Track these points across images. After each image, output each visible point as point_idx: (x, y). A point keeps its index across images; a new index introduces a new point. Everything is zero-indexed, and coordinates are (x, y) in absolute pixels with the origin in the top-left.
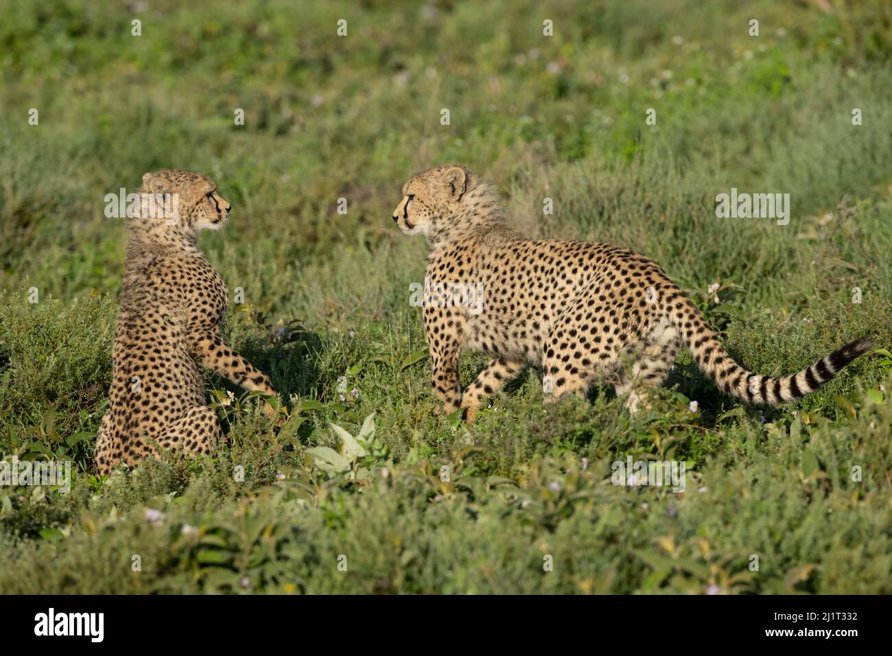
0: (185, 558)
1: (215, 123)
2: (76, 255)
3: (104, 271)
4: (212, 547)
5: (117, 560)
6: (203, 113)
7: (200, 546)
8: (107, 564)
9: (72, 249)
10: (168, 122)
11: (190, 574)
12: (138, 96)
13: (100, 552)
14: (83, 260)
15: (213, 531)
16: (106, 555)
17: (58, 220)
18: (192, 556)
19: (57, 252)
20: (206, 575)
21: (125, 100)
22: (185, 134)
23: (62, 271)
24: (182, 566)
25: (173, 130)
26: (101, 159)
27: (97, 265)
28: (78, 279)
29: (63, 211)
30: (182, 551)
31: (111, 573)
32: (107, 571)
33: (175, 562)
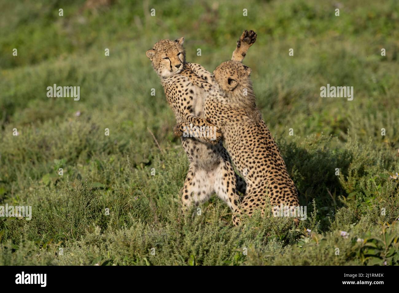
0: (358, 252)
1: (373, 58)
2: (311, 118)
3: (323, 124)
4: (370, 248)
5: (328, 254)
6: (368, 53)
7: (365, 247)
8: (323, 255)
9: (309, 115)
10: (352, 57)
11: (360, 260)
12: (338, 46)
13: (320, 250)
14: (314, 119)
15: (371, 241)
16: (323, 252)
17: (303, 102)
18: (361, 252)
19: (302, 116)
20: (367, 260)
21: (332, 47)
22: (360, 63)
23: (305, 124)
24: (357, 256)
25: (354, 61)
26: (322, 74)
27: (320, 121)
28: (311, 128)
29: (304, 98)
30: (357, 250)
31: (325, 260)
32: (323, 259)
33: (354, 255)
